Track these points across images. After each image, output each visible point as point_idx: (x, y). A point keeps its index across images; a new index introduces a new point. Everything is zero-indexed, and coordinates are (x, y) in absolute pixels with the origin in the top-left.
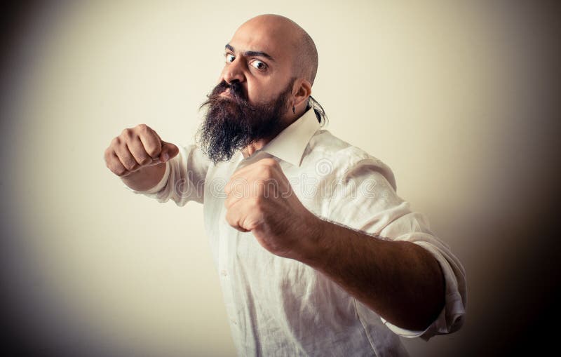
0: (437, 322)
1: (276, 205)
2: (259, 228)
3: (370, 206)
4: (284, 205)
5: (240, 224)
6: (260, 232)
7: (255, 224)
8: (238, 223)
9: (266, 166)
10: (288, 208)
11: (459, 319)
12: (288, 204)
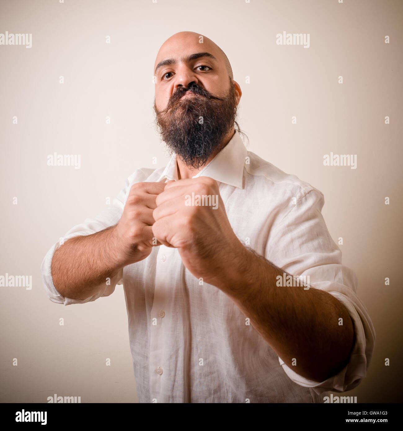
0: (336, 378)
1: (207, 227)
2: (185, 248)
3: (303, 243)
4: (215, 229)
5: (168, 239)
6: (187, 252)
7: (183, 243)
8: (166, 238)
9: (205, 185)
10: (219, 233)
11: (357, 381)
12: (220, 229)
